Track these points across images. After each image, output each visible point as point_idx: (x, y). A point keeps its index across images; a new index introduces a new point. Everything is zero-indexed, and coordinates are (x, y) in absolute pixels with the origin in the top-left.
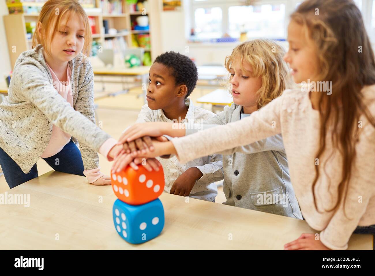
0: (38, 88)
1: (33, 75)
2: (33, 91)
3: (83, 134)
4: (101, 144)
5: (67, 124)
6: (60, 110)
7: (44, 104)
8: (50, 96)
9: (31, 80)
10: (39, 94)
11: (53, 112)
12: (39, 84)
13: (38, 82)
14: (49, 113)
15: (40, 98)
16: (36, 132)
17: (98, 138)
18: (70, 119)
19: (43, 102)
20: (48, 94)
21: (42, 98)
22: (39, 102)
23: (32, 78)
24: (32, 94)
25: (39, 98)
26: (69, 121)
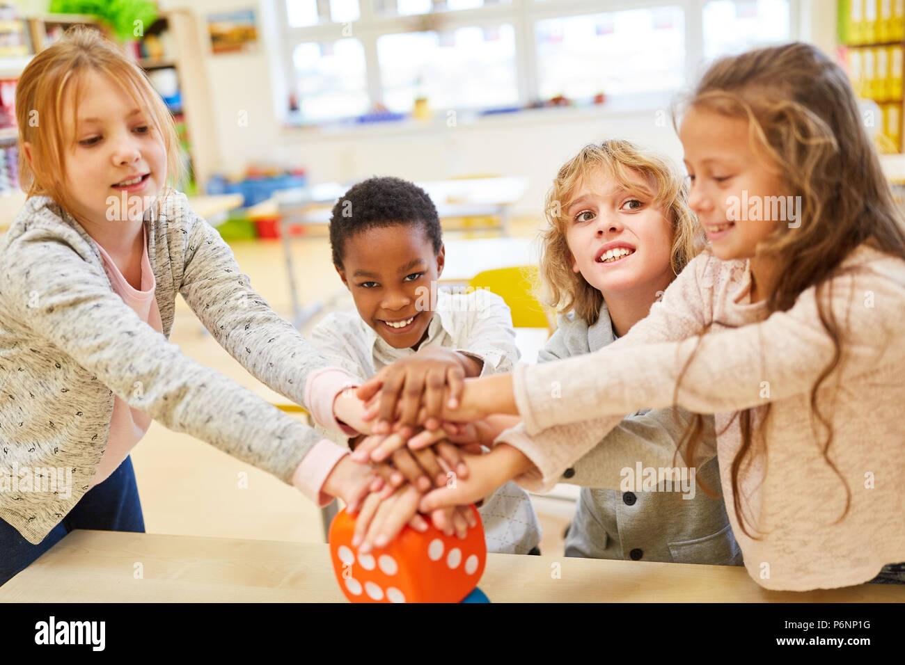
0: (82, 307)
1: (63, 272)
2: (66, 316)
3: (242, 432)
4: (300, 457)
5: (188, 404)
6: (159, 367)
7: (106, 354)
8: (122, 328)
9: (59, 285)
10: (87, 326)
11: (138, 373)
12: (83, 295)
13: (80, 292)
14: (121, 379)
15: (90, 335)
16: (75, 432)
17: (290, 441)
18: (199, 391)
19: (100, 348)
20: (116, 323)
21: (97, 336)
22: (88, 349)
23: (62, 279)
24: (63, 326)
25: (86, 336)
26: (194, 396)
